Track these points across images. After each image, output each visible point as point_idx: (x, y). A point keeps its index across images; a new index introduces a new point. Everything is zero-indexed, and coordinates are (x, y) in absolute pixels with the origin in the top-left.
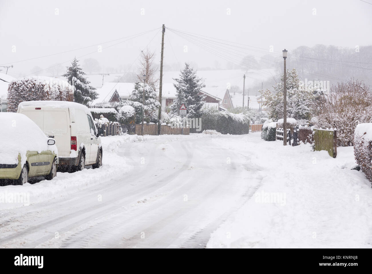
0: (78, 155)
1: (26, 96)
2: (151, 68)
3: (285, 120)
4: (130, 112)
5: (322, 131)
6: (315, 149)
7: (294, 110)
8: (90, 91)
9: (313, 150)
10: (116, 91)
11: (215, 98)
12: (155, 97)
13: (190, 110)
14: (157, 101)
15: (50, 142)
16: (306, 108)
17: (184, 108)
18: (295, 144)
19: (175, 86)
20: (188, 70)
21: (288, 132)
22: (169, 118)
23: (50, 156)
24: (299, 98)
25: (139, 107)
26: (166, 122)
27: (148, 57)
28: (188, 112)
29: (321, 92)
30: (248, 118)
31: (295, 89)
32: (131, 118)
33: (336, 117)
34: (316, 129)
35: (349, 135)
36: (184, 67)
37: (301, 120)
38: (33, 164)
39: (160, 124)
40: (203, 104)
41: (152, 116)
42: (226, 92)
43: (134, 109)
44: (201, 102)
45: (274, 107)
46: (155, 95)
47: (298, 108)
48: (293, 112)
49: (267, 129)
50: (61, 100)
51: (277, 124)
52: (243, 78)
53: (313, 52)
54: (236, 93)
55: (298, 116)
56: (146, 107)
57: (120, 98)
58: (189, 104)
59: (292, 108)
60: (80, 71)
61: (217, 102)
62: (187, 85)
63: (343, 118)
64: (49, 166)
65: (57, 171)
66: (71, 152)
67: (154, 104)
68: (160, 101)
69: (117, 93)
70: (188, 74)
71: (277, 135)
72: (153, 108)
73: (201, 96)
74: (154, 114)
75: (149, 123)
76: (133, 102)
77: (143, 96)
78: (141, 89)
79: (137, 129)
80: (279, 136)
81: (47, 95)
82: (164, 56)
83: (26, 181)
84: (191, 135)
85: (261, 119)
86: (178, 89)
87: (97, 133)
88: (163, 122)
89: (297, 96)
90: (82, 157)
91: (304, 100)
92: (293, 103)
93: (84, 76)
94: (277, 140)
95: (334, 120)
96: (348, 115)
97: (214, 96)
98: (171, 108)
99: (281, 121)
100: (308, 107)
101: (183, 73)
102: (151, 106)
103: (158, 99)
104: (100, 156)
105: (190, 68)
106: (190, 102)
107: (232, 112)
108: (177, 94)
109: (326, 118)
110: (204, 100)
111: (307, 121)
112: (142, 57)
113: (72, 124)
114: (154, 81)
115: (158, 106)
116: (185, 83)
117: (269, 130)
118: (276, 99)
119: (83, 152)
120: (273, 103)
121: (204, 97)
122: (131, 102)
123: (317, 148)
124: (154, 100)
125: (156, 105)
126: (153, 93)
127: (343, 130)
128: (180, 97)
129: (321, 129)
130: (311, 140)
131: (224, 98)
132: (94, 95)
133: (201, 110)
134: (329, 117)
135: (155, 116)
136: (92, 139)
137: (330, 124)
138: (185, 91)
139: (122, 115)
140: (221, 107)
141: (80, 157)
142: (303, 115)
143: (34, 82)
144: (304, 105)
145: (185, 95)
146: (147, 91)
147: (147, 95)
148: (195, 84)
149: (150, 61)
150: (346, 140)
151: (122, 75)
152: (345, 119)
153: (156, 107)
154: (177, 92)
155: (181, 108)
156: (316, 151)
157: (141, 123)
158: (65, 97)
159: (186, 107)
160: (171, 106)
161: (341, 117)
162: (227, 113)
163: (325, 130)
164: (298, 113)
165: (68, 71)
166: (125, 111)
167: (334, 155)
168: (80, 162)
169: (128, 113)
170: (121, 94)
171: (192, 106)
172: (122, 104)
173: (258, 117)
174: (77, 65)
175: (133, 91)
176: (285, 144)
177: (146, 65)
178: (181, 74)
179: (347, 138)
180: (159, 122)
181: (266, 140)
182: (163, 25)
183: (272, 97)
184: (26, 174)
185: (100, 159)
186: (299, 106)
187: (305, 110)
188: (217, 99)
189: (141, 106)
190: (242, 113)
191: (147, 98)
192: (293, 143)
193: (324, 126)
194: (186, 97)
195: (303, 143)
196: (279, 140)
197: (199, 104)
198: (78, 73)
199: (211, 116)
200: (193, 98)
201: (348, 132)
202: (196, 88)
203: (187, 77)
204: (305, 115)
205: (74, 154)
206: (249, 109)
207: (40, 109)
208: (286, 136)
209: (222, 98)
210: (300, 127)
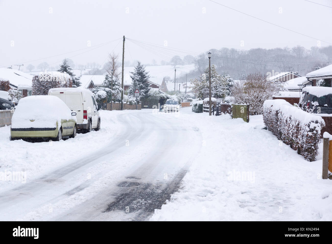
0: (88, 122)
1: (44, 85)
2: (116, 65)
3: (210, 99)
4: (103, 95)
5: (238, 105)
6: (233, 117)
7: (214, 92)
8: (76, 81)
9: (231, 118)
10: (92, 81)
11: (157, 85)
12: (119, 84)
13: (141, 93)
14: (120, 87)
15: (73, 114)
16: (222, 90)
17: (138, 92)
18: (217, 114)
19: (131, 77)
20: (140, 66)
21: (212, 107)
22: (128, 99)
23: (73, 122)
24: (217, 84)
25: (109, 92)
26: (126, 101)
27: (114, 58)
28: (140, 95)
29: (229, 80)
30: (179, 98)
31: (214, 78)
32: (104, 99)
33: (246, 96)
34: (234, 104)
35: (255, 108)
36: (137, 64)
37: (218, 99)
38: (65, 128)
39: (123, 103)
40: (150, 89)
41: (117, 97)
42: (163, 80)
43: (106, 93)
44: (149, 88)
45: (201, 90)
46: (119, 83)
47: (216, 91)
48: (213, 94)
49: (196, 105)
50: (66, 87)
51: (203, 102)
52: (175, 71)
53: (220, 53)
54: (168, 81)
55: (217, 96)
56: (113, 92)
57: (95, 86)
58: (140, 89)
59: (213, 91)
60: (69, 67)
61: (158, 87)
62: (140, 77)
63: (251, 97)
64: (72, 129)
65: (77, 133)
66: (83, 120)
67: (119, 90)
68: (122, 87)
69: (93, 82)
70: (140, 69)
71: (203, 109)
72: (118, 92)
73: (148, 84)
74: (118, 96)
75: (115, 102)
76: (105, 88)
77: (111, 84)
78: (110, 79)
79: (108, 106)
80: (205, 109)
81: (58, 84)
82: (124, 57)
83: (61, 138)
84: (142, 110)
85: (187, 99)
86: (133, 79)
87: (97, 108)
88: (125, 101)
89: (216, 83)
90: (90, 124)
91: (220, 85)
92: (213, 87)
93: (71, 71)
94: (203, 112)
95: (245, 98)
96: (255, 95)
97: (156, 83)
98: (129, 92)
99: (207, 99)
100: (223, 90)
101: (136, 68)
102: (116, 91)
103: (121, 86)
104: (99, 123)
105: (141, 64)
106: (141, 88)
107: (169, 94)
108: (133, 82)
109: (240, 97)
110: (151, 86)
111: (223, 99)
112: (110, 57)
113: (84, 103)
114: (118, 74)
115: (121, 91)
116: (138, 75)
117: (198, 105)
118: (202, 85)
119: (90, 120)
120: (200, 87)
121: (151, 84)
122: (103, 88)
123: (234, 116)
124: (119, 87)
125: (120, 89)
126: (118, 82)
127: (251, 105)
128: (135, 85)
129: (237, 104)
130: (229, 111)
131: (162, 85)
132: (79, 84)
133: (148, 93)
134: (242, 96)
135: (119, 97)
136: (95, 112)
137: (242, 101)
138: (138, 81)
139: (98, 97)
140: (161, 91)
141: (89, 124)
142: (220, 95)
143: (50, 75)
144: (220, 89)
145: (138, 83)
146: (113, 81)
147: (113, 83)
148: (145, 75)
149: (115, 60)
150: (253, 111)
151: (90, 70)
152: (253, 97)
153: (120, 91)
154: (133, 81)
155: (136, 92)
156: (234, 119)
157: (110, 102)
158: (68, 85)
159: (139, 91)
160: (129, 91)
161: (250, 96)
162: (165, 95)
163: (241, 105)
164: (217, 94)
165: (61, 68)
166: (100, 95)
167: (248, 121)
168: (89, 126)
169: (102, 96)
170: (95, 83)
171: (143, 90)
172: (98, 90)
173: (185, 98)
174: (67, 64)
175: (104, 81)
176: (210, 115)
177: (113, 63)
178: (135, 69)
179: (254, 109)
180: (122, 101)
181: (196, 112)
182: (124, 36)
183: (199, 84)
184: (61, 134)
185: (99, 125)
186: (217, 89)
187: (221, 92)
188: (158, 86)
189: (110, 91)
190: (175, 95)
191: (114, 85)
192: (216, 114)
193: (239, 102)
194: (139, 84)
195: (224, 114)
196: (205, 112)
197: (147, 89)
198: (67, 69)
199: (155, 97)
200: (143, 85)
201: (255, 106)
202: (145, 78)
203: (139, 71)
204: (221, 95)
205: (86, 122)
206: (180, 92)
207: (63, 93)
208: (211, 109)
209: (161, 85)
210: (221, 103)
